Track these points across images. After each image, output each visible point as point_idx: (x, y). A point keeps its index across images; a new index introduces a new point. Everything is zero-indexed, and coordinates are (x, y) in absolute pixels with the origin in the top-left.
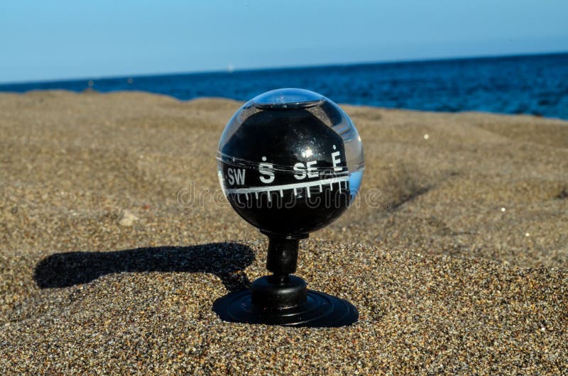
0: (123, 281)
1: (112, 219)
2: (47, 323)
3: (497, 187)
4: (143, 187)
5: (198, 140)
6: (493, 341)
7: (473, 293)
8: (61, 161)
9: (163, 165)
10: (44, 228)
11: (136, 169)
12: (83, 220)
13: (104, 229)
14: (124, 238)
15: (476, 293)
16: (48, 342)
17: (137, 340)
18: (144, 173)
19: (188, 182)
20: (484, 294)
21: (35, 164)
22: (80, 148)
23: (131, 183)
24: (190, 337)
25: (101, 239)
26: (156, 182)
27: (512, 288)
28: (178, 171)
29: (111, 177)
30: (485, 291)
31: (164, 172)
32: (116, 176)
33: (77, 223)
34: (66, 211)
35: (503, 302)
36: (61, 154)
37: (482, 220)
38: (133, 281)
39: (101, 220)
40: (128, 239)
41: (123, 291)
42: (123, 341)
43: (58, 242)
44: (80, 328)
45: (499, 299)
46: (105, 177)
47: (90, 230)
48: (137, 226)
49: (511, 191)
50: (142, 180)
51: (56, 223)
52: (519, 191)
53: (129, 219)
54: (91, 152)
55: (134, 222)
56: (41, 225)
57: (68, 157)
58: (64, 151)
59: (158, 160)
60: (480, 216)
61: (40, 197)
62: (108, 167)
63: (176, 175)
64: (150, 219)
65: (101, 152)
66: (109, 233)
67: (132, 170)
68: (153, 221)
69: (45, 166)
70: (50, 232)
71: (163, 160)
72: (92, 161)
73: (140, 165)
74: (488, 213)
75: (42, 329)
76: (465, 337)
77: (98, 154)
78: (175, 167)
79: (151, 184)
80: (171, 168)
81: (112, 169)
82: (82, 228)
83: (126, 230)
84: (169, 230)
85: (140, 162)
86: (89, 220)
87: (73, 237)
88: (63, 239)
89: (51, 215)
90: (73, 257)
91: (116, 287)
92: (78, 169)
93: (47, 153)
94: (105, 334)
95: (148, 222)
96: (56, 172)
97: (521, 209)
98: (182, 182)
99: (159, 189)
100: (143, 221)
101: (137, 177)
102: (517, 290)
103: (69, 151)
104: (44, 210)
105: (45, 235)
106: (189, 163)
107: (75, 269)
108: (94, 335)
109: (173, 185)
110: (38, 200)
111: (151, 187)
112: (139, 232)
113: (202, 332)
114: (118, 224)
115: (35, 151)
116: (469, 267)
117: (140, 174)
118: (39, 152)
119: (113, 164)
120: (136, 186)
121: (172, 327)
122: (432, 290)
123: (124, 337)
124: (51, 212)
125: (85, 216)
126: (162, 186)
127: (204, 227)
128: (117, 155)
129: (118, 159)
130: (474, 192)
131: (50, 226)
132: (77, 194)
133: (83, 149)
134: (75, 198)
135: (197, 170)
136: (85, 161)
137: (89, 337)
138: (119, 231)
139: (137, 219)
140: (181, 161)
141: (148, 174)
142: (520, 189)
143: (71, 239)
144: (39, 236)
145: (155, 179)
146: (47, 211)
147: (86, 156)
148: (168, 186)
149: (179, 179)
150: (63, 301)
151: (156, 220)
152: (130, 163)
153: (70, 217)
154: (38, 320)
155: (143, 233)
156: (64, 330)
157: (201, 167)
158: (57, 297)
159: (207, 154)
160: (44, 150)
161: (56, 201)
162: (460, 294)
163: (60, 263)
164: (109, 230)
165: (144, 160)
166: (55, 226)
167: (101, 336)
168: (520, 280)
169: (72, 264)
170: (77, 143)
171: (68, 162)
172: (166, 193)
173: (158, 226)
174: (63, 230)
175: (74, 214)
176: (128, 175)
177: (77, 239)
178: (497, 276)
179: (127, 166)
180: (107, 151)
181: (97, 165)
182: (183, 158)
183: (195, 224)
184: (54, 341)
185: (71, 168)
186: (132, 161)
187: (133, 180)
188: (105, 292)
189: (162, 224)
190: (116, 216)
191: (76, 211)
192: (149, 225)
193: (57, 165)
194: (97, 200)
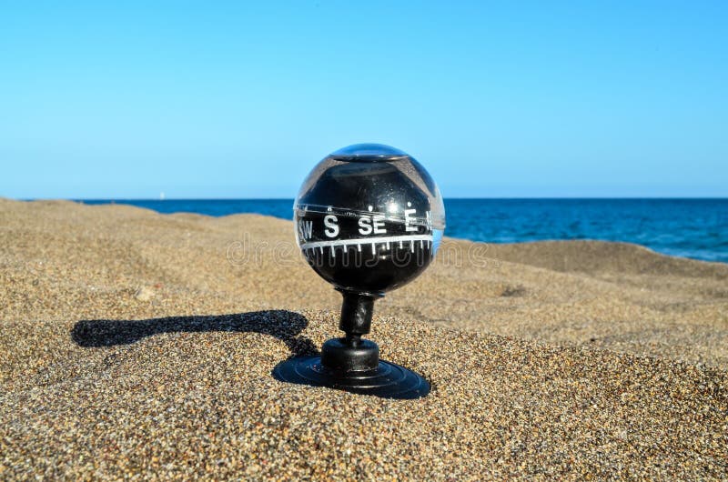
0: (165, 346)
1: (130, 294)
2: (88, 387)
3: (453, 285)
4: (147, 273)
5: (191, 237)
6: (559, 417)
7: (515, 369)
8: (72, 248)
9: (164, 256)
10: (64, 299)
11: (140, 257)
12: (103, 294)
13: (122, 303)
14: (141, 311)
15: (519, 369)
16: (94, 407)
17: (202, 408)
18: (147, 261)
19: (186, 270)
20: (526, 370)
21: (48, 250)
22: (89, 238)
23: (135, 269)
24: (264, 405)
25: (120, 311)
26: (158, 269)
27: (551, 365)
28: (176, 261)
29: (117, 263)
30: (526, 367)
31: (164, 261)
32: (122, 263)
33: (96, 296)
34: (84, 286)
35: (547, 378)
36: (73, 242)
37: (449, 310)
38: (177, 346)
39: (119, 294)
40: (145, 313)
41: (168, 355)
42: (185, 408)
43: (78, 313)
44: (129, 394)
45: (542, 376)
46: (112, 263)
47: (108, 304)
48: (153, 301)
49: (464, 288)
50: (145, 267)
51: (76, 296)
52: (471, 289)
53: (147, 294)
54: (99, 241)
55: (151, 297)
56: (61, 297)
57: (79, 245)
58: (75, 240)
59: (159, 251)
60: (447, 307)
61: (59, 272)
62: (114, 254)
63: (175, 264)
64: (165, 296)
65: (108, 242)
66: (127, 307)
67: (136, 258)
68: (168, 297)
69: (58, 251)
70: (69, 303)
71: (164, 251)
72: (100, 249)
73: (143, 254)
74: (454, 305)
75: (83, 393)
76: (531, 412)
77: (106, 244)
78: (173, 258)
79: (153, 270)
80: (170, 258)
81: (119, 257)
82: (102, 301)
83: (143, 304)
84: (184, 307)
85: (143, 251)
86: (108, 294)
87: (93, 309)
88: (83, 310)
89: (70, 289)
90: (99, 325)
91: (157, 351)
92: (88, 256)
93: (59, 240)
94: (161, 400)
95: (163, 298)
96: (67, 257)
97: (480, 303)
98: (181, 270)
99: (161, 275)
100: (159, 297)
101: (141, 264)
102: (556, 367)
103: (80, 240)
104: (63, 284)
105: (64, 306)
106: (186, 255)
107: (102, 335)
108: (149, 401)
109: (174, 272)
110: (58, 275)
111: (153, 274)
112: (156, 307)
113: (276, 400)
114: (135, 299)
115: (48, 238)
116: (505, 344)
117: (144, 261)
118: (53, 239)
119: (120, 252)
120: (140, 272)
121: (240, 394)
122: (477, 365)
123: (186, 404)
124: (71, 286)
125: (104, 291)
126: (164, 273)
127: (214, 305)
128: (123, 245)
129: (124, 249)
130: (434, 288)
131: (69, 298)
132: (93, 272)
133: (92, 238)
134: (92, 275)
135: (193, 261)
136: (94, 250)
137: (143, 403)
138: (137, 306)
139: (153, 294)
140: (179, 253)
141: (151, 262)
142: (471, 287)
143: (91, 310)
144: (59, 307)
145: (157, 266)
146: (66, 285)
147: (95, 245)
148: (169, 273)
149: (178, 268)
150: (97, 365)
151: (170, 296)
152: (135, 253)
153: (88, 291)
154: (76, 384)
155: (159, 308)
156: (111, 395)
157: (197, 259)
158: (89, 362)
159: (201, 249)
160: (57, 238)
161: (74, 276)
162: (504, 369)
163: (86, 330)
164: (127, 304)
165: (146, 250)
166: (75, 299)
167: (157, 402)
168: (556, 357)
169: (99, 331)
170: (86, 234)
171: (79, 249)
172: (167, 279)
173: (173, 302)
174: (82, 302)
175: (93, 288)
176: (132, 263)
177: (96, 311)
178: (533, 352)
179: (132, 254)
180: (114, 241)
181: (105, 252)
182: (180, 250)
183: (206, 302)
184: (102, 407)
185: (82, 254)
186: (136, 250)
187: (137, 266)
188: (147, 357)
189: (177, 300)
190: (133, 292)
191: (94, 286)
192: (165, 300)
193: (68, 251)
194: (112, 277)
